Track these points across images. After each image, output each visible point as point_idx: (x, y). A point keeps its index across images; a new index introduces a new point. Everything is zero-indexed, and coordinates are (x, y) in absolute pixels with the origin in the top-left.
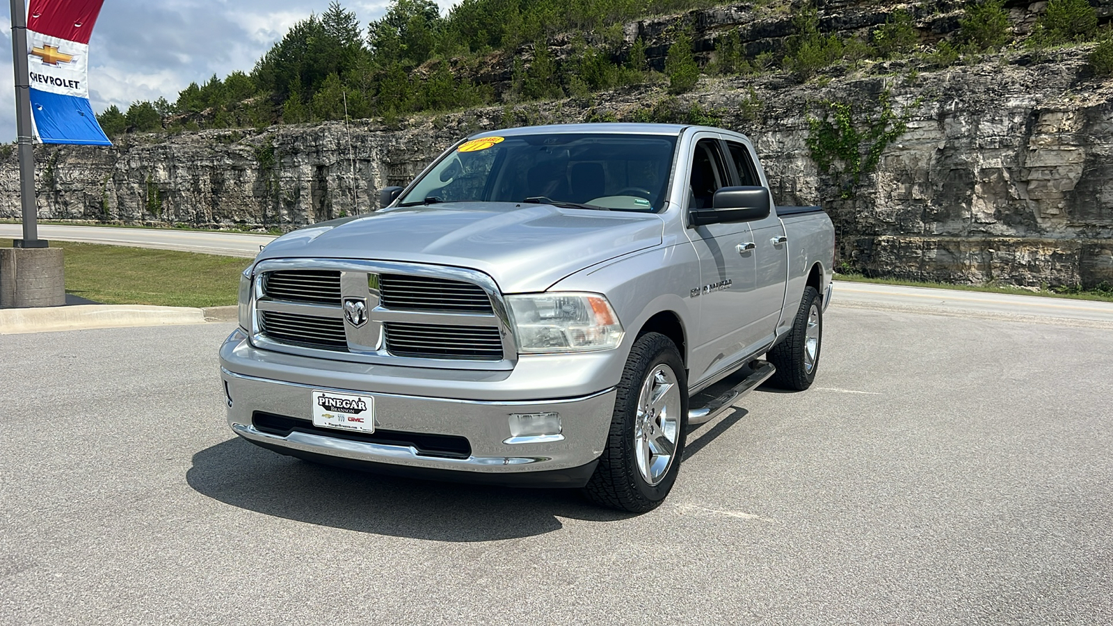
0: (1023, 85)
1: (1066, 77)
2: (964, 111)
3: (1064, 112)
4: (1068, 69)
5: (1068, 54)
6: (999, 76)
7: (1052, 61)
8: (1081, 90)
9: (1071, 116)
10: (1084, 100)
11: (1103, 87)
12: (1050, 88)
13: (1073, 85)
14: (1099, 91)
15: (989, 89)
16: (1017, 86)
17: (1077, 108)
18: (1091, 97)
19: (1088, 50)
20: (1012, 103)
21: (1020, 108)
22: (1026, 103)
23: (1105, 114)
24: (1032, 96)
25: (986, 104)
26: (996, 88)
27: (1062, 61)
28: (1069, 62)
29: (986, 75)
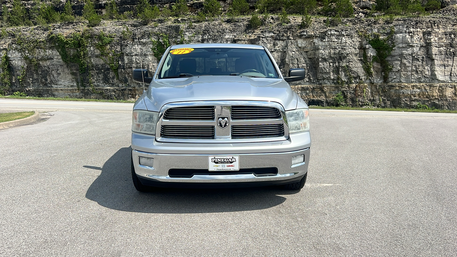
0: (229, 30)
1: (243, 28)
2: (211, 39)
3: (244, 41)
4: (243, 25)
5: (242, 19)
6: (221, 26)
7: (238, 22)
8: (248, 33)
9: (246, 42)
10: (250, 36)
11: (255, 32)
12: (238, 31)
13: (245, 31)
14: (254, 33)
15: (218, 31)
16: (228, 30)
17: (248, 39)
18: (252, 35)
19: (249, 18)
20: (227, 37)
21: (229, 38)
22: (231, 37)
23: (257, 42)
24: (233, 34)
25: (218, 36)
26: (221, 31)
27: (241, 22)
28: (244, 23)
29: (217, 26)
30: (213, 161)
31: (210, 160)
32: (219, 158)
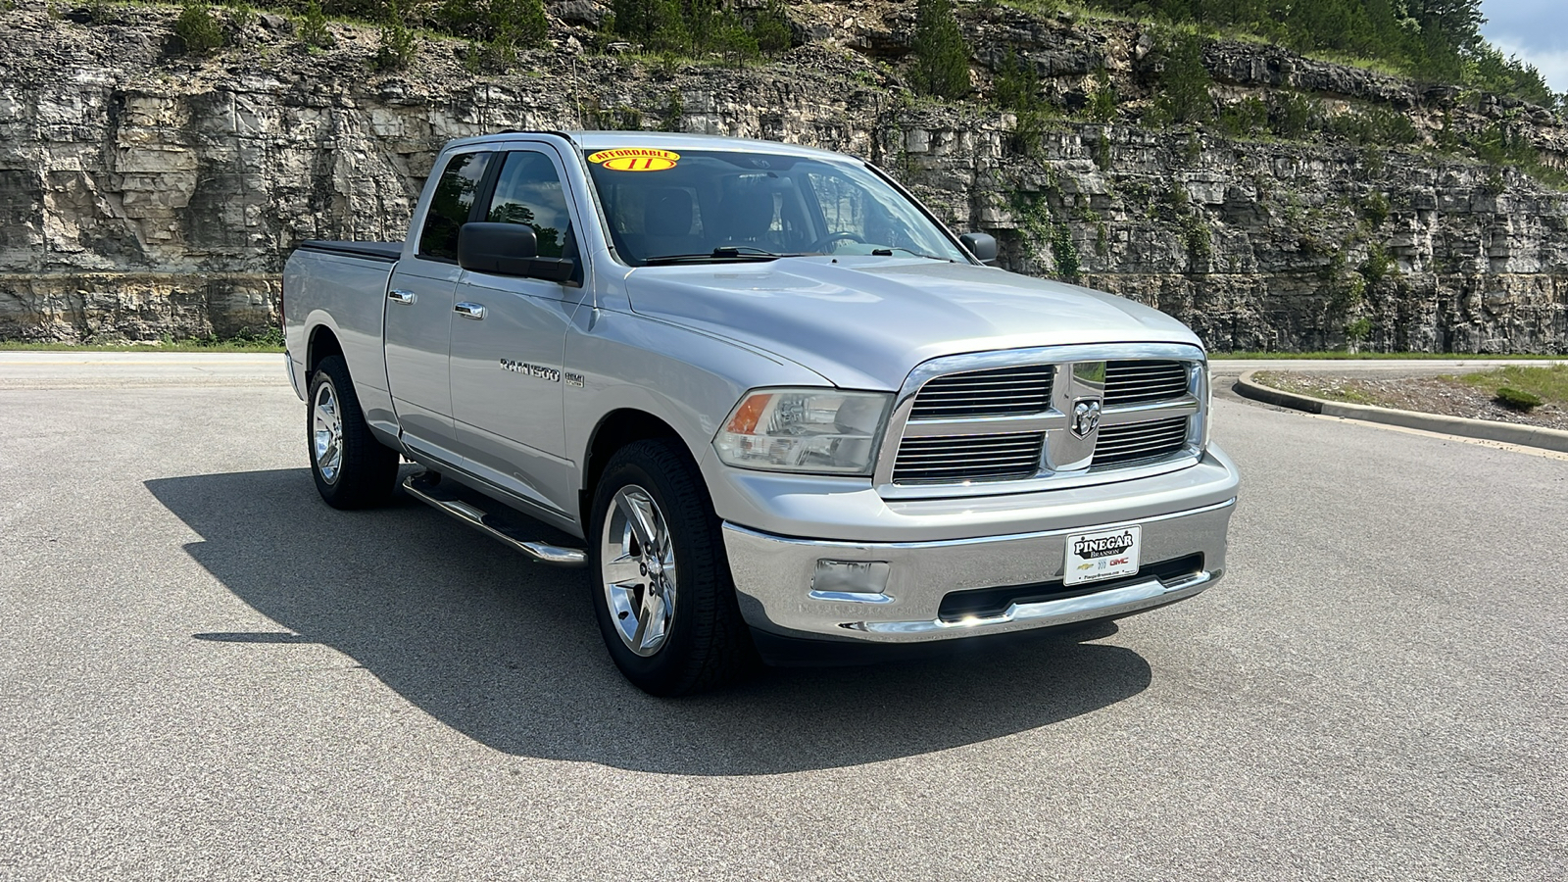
0: (92, 53)
1: (150, 50)
2: (10, 81)
3: (161, 99)
4: (148, 36)
5: (142, 16)
6: (53, 35)
7: (123, 24)
8: (175, 70)
9: (171, 105)
10: (183, 84)
11: (202, 69)
12: (131, 61)
13: (160, 61)
14: (199, 74)
15: (41, 52)
16: (84, 53)
17: (177, 94)
18: (192, 81)
19: (169, 15)
20: (83, 77)
21: (95, 85)
22: (102, 79)
23: (216, 106)
24: (109, 70)
25: (44, 74)
26: (53, 52)
27: (138, 24)
28: (149, 29)
29: (31, 31)
30: (1078, 552)
31: (1071, 549)
32: (1094, 537)
